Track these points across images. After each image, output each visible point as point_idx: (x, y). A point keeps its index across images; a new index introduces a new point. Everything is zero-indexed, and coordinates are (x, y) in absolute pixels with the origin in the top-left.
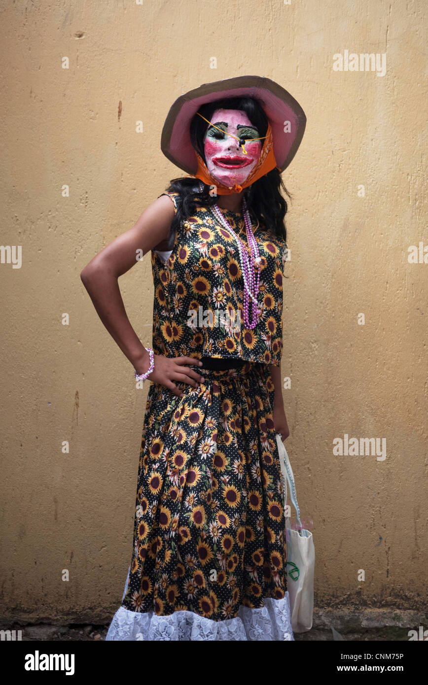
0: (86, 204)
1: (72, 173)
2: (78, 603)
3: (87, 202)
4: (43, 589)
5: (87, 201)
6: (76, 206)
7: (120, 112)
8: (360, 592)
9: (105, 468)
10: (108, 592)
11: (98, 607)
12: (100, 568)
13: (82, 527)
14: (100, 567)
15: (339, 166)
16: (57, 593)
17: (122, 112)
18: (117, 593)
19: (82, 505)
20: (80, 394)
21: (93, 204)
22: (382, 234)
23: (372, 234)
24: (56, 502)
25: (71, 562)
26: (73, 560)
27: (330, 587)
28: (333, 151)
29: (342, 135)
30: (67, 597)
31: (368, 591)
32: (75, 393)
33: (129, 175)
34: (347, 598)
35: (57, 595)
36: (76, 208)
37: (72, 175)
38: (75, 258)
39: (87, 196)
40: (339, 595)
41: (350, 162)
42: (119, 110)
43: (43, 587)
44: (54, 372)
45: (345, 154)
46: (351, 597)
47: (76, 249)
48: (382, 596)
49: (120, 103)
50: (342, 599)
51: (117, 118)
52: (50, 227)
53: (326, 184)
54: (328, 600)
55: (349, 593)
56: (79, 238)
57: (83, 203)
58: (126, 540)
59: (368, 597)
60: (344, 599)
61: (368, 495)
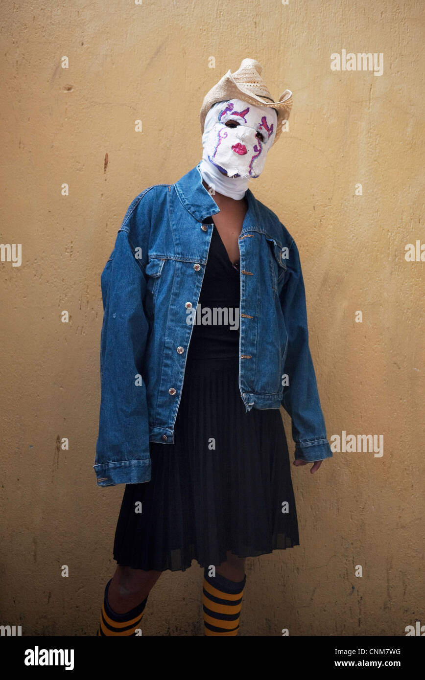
0: (71, 253)
1: (58, 223)
3: (72, 252)
5: (72, 250)
6: (61, 255)
7: (106, 164)
9: (84, 511)
12: (77, 609)
14: (77, 607)
15: (321, 221)
17: (108, 164)
19: (60, 547)
20: (61, 439)
21: (78, 254)
22: (361, 289)
23: (352, 289)
24: (35, 543)
25: (49, 602)
26: (51, 600)
28: (314, 207)
29: (324, 191)
32: (56, 437)
33: (113, 226)
36: (61, 257)
37: (58, 225)
38: (59, 305)
39: (72, 245)
41: (331, 217)
42: (106, 162)
44: (36, 416)
45: (326, 210)
47: (60, 297)
49: (107, 155)
51: (103, 170)
52: (35, 275)
53: (307, 239)
56: (64, 286)
57: (68, 252)
61: (342, 545)
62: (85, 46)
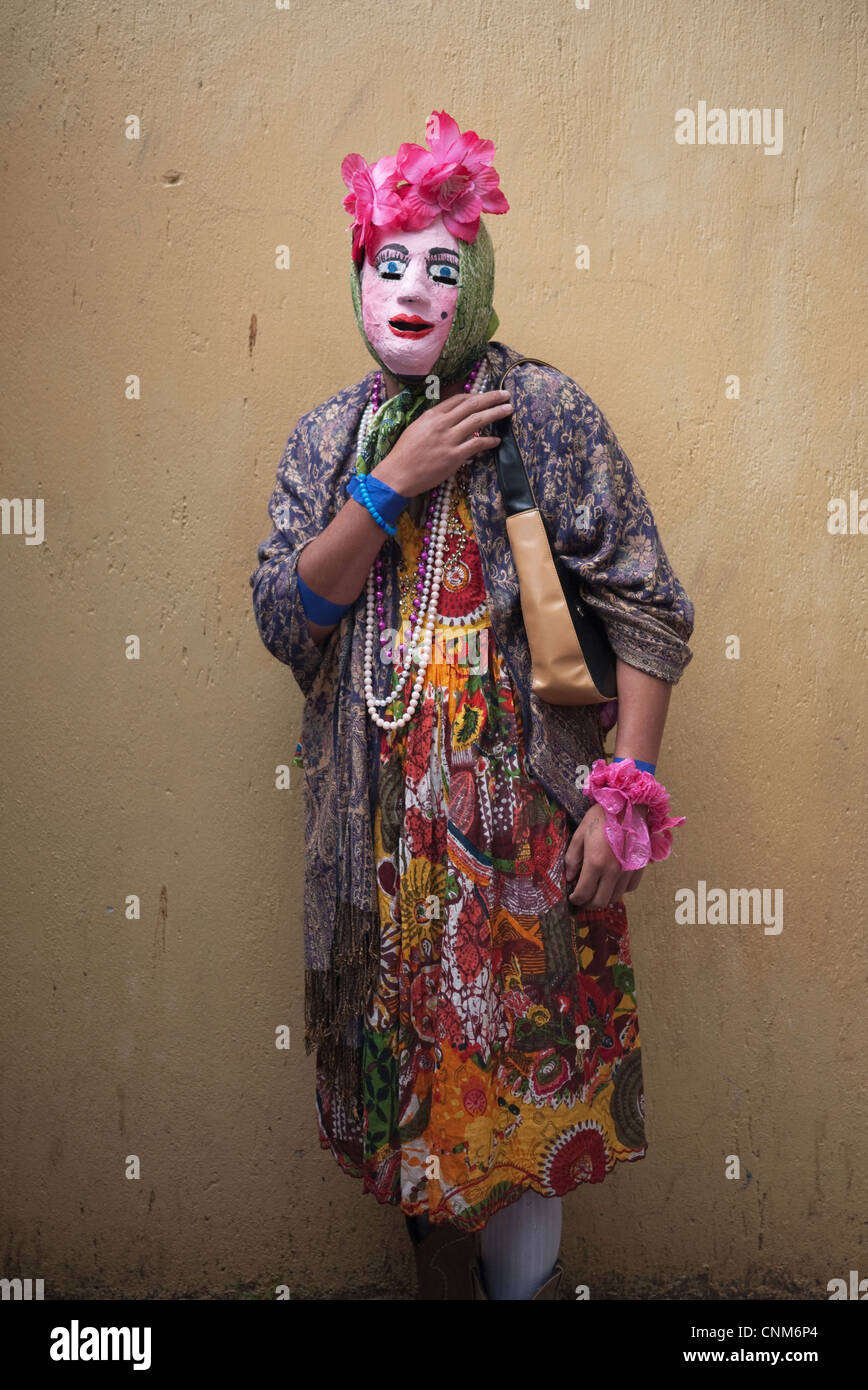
0: (184, 521)
1: (155, 459)
2: (164, 1286)
3: (184, 517)
4: (96, 1260)
5: (185, 514)
6: (164, 525)
7: (252, 337)
8: (706, 1275)
9: (218, 1034)
10: (220, 1266)
11: (203, 1293)
12: (207, 1222)
13: (172, 1144)
14: (207, 1219)
15: (691, 453)
16: (124, 1267)
17: (257, 337)
18: (239, 1268)
19: (172, 1103)
20: (169, 893)
21: (198, 521)
22: (771, 590)
23: (753, 591)
24: (122, 1096)
25: (150, 1210)
26: (155, 1206)
27: (649, 1264)
28: (678, 424)
29: (698, 391)
30: (142, 1275)
31: (721, 1273)
32: (159, 891)
33: (269, 465)
34: (681, 1286)
35: (122, 1271)
36: (164, 529)
37: (155, 462)
38: (161, 626)
39: (185, 504)
40: (665, 1279)
41: (713, 445)
42: (252, 332)
43: (95, 1255)
44: (119, 848)
45: (703, 430)
46: (689, 1284)
47: (164, 609)
48: (747, 1283)
49: (254, 319)
50: (670, 1287)
51: (247, 349)
52: (111, 566)
53: (663, 489)
54: (644, 1288)
55: (684, 1277)
56: (170, 588)
57: (177, 519)
58: (257, 1171)
59: (722, 1285)
60: (675, 1287)
61: (727, 1094)
62: (206, 89)
